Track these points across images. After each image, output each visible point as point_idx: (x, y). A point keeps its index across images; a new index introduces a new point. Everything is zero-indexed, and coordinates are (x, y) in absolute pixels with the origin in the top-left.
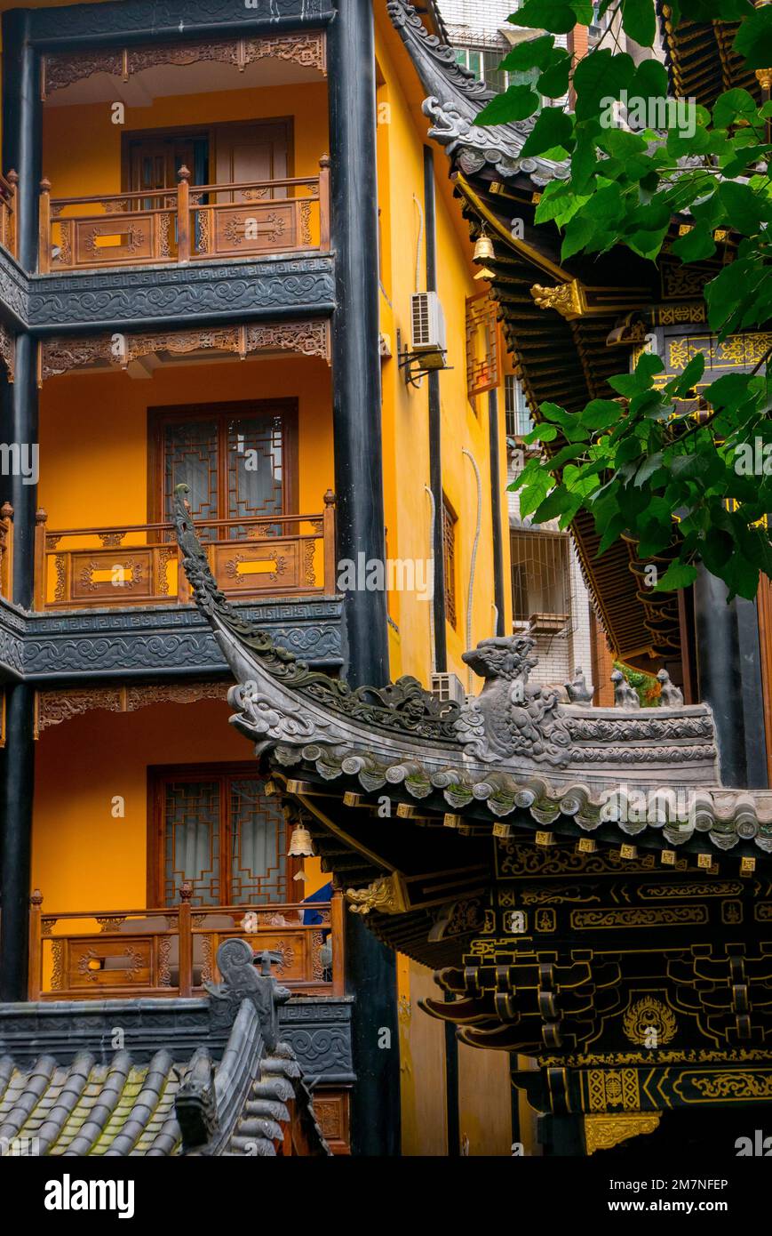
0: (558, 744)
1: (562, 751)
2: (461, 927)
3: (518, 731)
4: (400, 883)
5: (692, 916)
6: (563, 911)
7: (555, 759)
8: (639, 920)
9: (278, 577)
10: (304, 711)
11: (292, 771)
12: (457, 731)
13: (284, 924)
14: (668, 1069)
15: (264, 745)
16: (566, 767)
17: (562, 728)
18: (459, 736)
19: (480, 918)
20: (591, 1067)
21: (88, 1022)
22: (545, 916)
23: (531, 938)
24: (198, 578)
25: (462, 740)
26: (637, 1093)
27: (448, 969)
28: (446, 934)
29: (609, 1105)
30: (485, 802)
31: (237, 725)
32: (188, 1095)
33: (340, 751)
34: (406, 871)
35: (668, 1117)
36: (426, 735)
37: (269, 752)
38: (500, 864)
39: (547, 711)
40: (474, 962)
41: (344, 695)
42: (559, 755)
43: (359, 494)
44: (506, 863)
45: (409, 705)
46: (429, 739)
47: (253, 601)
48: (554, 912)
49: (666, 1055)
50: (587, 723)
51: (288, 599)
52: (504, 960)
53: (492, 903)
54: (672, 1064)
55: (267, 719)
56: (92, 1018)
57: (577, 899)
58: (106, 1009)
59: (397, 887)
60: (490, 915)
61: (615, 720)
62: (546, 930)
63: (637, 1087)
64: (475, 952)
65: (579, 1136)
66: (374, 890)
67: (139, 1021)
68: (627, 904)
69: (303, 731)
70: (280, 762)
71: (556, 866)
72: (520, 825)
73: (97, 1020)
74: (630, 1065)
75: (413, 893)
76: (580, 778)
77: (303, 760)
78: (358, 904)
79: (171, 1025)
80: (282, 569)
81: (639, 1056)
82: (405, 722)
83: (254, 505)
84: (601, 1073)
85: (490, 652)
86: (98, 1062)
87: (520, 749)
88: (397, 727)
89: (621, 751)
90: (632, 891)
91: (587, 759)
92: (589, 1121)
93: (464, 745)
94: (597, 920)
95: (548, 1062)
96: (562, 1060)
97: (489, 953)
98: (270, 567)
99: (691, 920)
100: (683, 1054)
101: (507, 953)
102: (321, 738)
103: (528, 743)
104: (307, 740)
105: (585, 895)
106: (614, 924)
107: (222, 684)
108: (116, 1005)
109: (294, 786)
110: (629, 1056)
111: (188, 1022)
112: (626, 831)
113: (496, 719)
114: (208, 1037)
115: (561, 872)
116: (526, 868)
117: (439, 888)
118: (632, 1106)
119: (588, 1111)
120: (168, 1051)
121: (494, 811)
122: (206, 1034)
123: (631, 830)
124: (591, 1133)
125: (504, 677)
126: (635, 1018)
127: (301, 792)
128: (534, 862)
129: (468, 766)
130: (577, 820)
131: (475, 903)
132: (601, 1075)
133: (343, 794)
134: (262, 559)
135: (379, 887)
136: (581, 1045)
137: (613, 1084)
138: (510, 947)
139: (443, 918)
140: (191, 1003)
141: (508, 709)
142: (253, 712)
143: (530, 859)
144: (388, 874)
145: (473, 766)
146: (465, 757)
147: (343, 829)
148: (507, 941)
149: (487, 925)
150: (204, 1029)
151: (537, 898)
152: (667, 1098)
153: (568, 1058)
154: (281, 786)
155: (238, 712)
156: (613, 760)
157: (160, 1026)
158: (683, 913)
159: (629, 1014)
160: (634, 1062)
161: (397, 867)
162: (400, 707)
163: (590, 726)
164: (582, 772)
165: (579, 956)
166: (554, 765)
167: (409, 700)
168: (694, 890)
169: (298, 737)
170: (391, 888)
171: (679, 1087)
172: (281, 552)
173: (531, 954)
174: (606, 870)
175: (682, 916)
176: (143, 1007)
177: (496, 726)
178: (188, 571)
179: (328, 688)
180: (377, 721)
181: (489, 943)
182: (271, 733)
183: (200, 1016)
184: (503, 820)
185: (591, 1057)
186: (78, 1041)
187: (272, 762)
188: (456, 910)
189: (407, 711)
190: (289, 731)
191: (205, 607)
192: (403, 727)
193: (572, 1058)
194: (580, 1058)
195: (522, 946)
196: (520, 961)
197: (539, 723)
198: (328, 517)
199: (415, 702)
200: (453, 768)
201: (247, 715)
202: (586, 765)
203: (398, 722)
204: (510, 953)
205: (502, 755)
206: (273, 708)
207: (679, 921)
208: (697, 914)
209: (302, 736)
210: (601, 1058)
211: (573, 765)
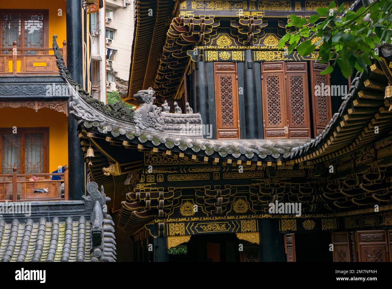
0: (161, 124)
1: (162, 126)
2: (135, 180)
3: (151, 120)
4: (119, 166)
5: (204, 177)
6: (166, 175)
7: (161, 129)
8: (189, 178)
9: (47, 68)
10: (92, 111)
11: (89, 130)
12: (134, 119)
13: (45, 180)
14: (193, 223)
15: (80, 121)
16: (163, 131)
17: (162, 119)
18: (135, 120)
19: (140, 177)
20: (170, 223)
21: (44, 208)
22: (160, 177)
23: (156, 184)
24: (61, 66)
25: (135, 122)
26: (184, 230)
27: (131, 193)
28: (131, 182)
29: (176, 234)
30: (151, 141)
31: (72, 114)
32: (97, 230)
33: (102, 124)
34: (120, 163)
35: (193, 237)
36: (126, 120)
37: (82, 123)
38: (146, 161)
39: (158, 114)
40: (138, 191)
41: (103, 106)
42: (162, 127)
43: (75, 42)
44: (148, 160)
45: (121, 110)
46: (126, 121)
47: (39, 75)
48: (163, 176)
49: (193, 219)
50: (169, 118)
51: (52, 75)
52: (148, 190)
53: (143, 173)
54: (195, 221)
55: (82, 113)
56: (45, 207)
57: (170, 172)
58: (50, 204)
59: (118, 167)
60: (143, 176)
61: (176, 117)
62: (160, 181)
63: (184, 228)
64: (138, 188)
65: (166, 243)
66: (111, 168)
67: (61, 208)
68: (185, 173)
69: (92, 117)
70: (86, 127)
71: (163, 162)
72: (161, 148)
73: (47, 207)
74: (182, 222)
75: (122, 169)
76: (167, 135)
77: (93, 126)
78: (107, 172)
79: (71, 209)
80: (49, 65)
81: (185, 219)
82: (120, 115)
83: (33, 44)
84: (173, 224)
85: (143, 94)
86: (47, 221)
87: (151, 125)
88: (117, 117)
89: (178, 127)
90: (187, 169)
91: (169, 129)
92: (169, 239)
93: (136, 123)
94: (176, 178)
95: (157, 221)
96: (162, 221)
97: (143, 188)
98: (45, 64)
99: (204, 178)
100: (198, 218)
101: (148, 188)
102: (97, 119)
103: (153, 123)
104: (93, 120)
105: (173, 170)
106: (181, 179)
107: (28, 102)
108: (53, 203)
109: (90, 135)
110: (182, 219)
111: (77, 208)
112: (194, 151)
113: (145, 116)
114: (84, 213)
115: (165, 164)
116: (154, 162)
117: (129, 168)
118: (182, 234)
119: (169, 236)
120: (71, 217)
121: (154, 144)
122: (84, 212)
123: (196, 150)
124: (170, 242)
125: (147, 103)
126: (183, 208)
127: (92, 137)
128: (157, 160)
129: (137, 130)
130: (179, 147)
131: (138, 173)
132: (173, 225)
133: (105, 138)
134: (42, 62)
135: (112, 167)
136: (167, 216)
137: (177, 228)
138: (149, 186)
139: (129, 177)
140: (78, 202)
141: (148, 113)
142: (77, 110)
143: (155, 159)
144: (115, 163)
145: (139, 130)
146: (136, 127)
147: (103, 149)
148: (148, 184)
149: (142, 179)
150: (83, 210)
151: (158, 171)
152: (193, 232)
153: (164, 220)
154: (85, 134)
155: (72, 110)
156: (175, 129)
157: (68, 209)
158: (202, 176)
159: (182, 207)
160: (184, 221)
161: (117, 161)
162: (118, 111)
163: (170, 119)
164: (167, 133)
165: (170, 189)
166: (160, 131)
167: (121, 108)
168: (205, 169)
169: (90, 119)
170: (116, 168)
171: (196, 228)
172: (48, 60)
173: (155, 188)
174: (179, 163)
175: (201, 177)
176: (62, 203)
177: (145, 118)
178: (57, 63)
179: (98, 103)
180: (112, 115)
181: (142, 185)
182: (83, 117)
183: (81, 206)
184: (156, 147)
185: (171, 219)
186: (40, 214)
187: (82, 126)
188: (133, 175)
189: (120, 112)
190: (88, 117)
191: (63, 76)
192: (119, 117)
193: (165, 220)
194: (167, 220)
195: (153, 186)
196: (152, 190)
197: (156, 117)
198: (64, 49)
199: (123, 109)
200: (133, 130)
201: (76, 111)
202: (168, 131)
203: (118, 115)
204: (149, 188)
205: (146, 127)
206: (83, 109)
207: (201, 179)
208: (206, 177)
209: (92, 119)
210: (174, 220)
211: (165, 131)
